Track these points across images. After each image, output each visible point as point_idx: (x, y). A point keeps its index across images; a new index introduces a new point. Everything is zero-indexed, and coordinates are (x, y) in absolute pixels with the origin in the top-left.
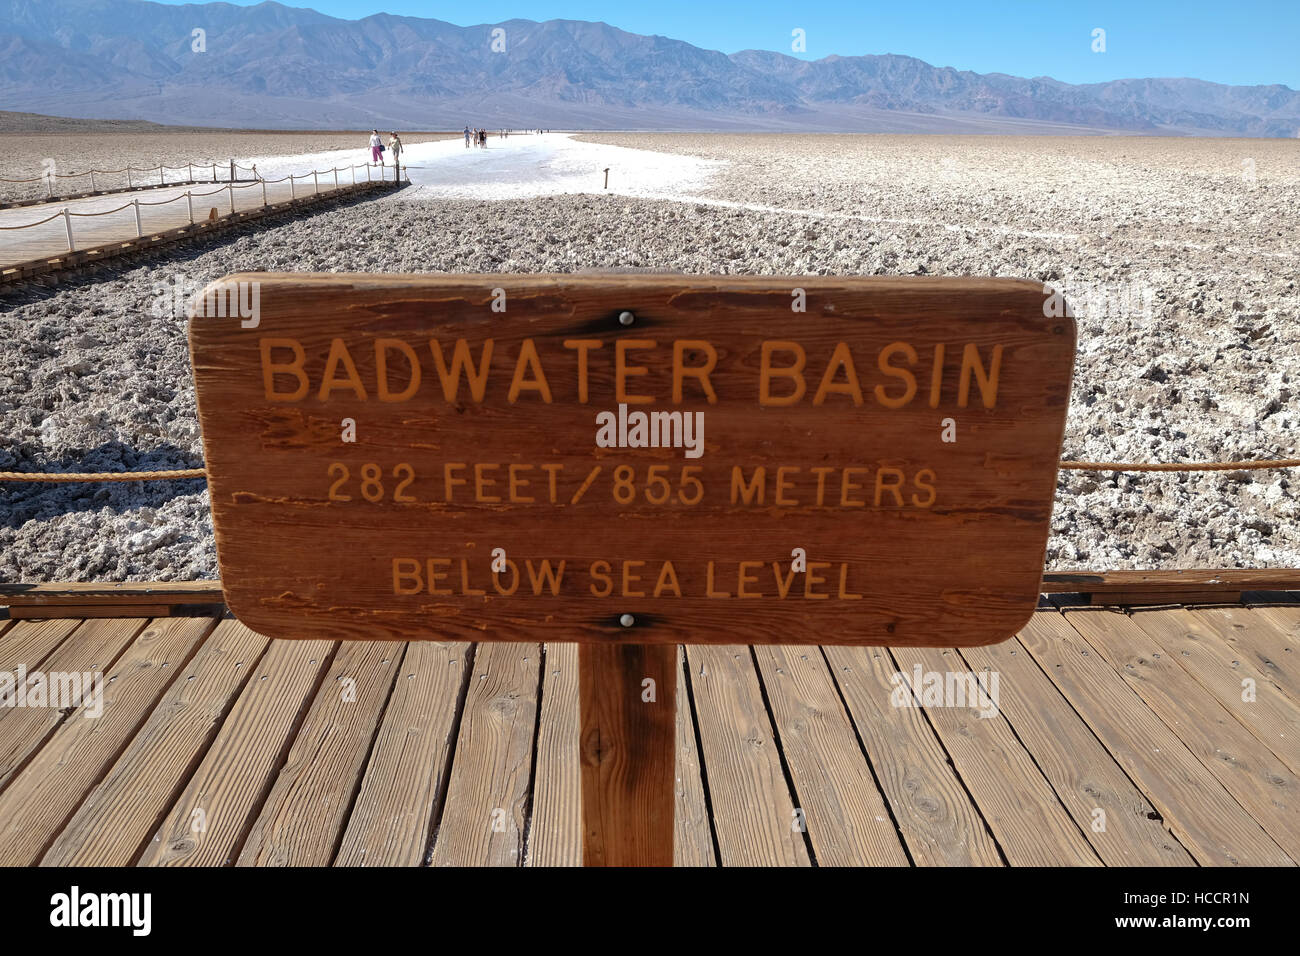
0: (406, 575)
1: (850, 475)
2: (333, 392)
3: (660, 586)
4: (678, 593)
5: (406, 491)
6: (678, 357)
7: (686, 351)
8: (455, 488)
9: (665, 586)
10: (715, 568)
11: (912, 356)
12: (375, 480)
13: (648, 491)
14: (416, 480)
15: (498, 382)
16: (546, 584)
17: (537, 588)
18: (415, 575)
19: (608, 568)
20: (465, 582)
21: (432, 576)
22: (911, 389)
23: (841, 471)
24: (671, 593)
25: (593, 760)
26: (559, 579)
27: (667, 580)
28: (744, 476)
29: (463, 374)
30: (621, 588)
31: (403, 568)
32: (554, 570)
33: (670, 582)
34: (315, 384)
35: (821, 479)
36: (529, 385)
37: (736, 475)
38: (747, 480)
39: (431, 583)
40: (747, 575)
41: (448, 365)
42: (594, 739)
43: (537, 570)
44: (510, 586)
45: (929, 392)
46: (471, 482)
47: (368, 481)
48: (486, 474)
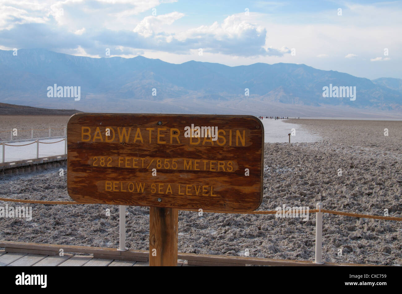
0: (108, 186)
1: (212, 163)
2: (96, 139)
3: (168, 191)
4: (172, 193)
5: (110, 164)
6: (171, 133)
7: (173, 131)
8: (121, 164)
9: (169, 191)
10: (180, 187)
11: (225, 133)
12: (103, 161)
13: (165, 166)
14: (112, 161)
15: (131, 138)
16: (141, 190)
17: (138, 190)
18: (110, 186)
19: (155, 186)
20: (122, 188)
21: (114, 186)
22: (225, 141)
23: (210, 162)
24: (170, 193)
25: (153, 243)
26: (144, 188)
27: (169, 190)
28: (187, 163)
29: (124, 136)
30: (158, 191)
31: (108, 184)
32: (143, 186)
33: (170, 190)
34: (92, 138)
35: (205, 164)
36: (138, 139)
37: (185, 163)
38: (188, 163)
39: (114, 188)
40: (188, 189)
41: (121, 133)
42: (153, 237)
43: (138, 186)
44: (132, 190)
45: (229, 142)
46: (124, 162)
47: (102, 161)
48: (128, 160)
